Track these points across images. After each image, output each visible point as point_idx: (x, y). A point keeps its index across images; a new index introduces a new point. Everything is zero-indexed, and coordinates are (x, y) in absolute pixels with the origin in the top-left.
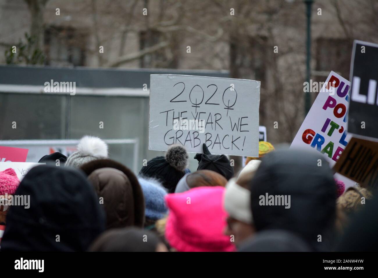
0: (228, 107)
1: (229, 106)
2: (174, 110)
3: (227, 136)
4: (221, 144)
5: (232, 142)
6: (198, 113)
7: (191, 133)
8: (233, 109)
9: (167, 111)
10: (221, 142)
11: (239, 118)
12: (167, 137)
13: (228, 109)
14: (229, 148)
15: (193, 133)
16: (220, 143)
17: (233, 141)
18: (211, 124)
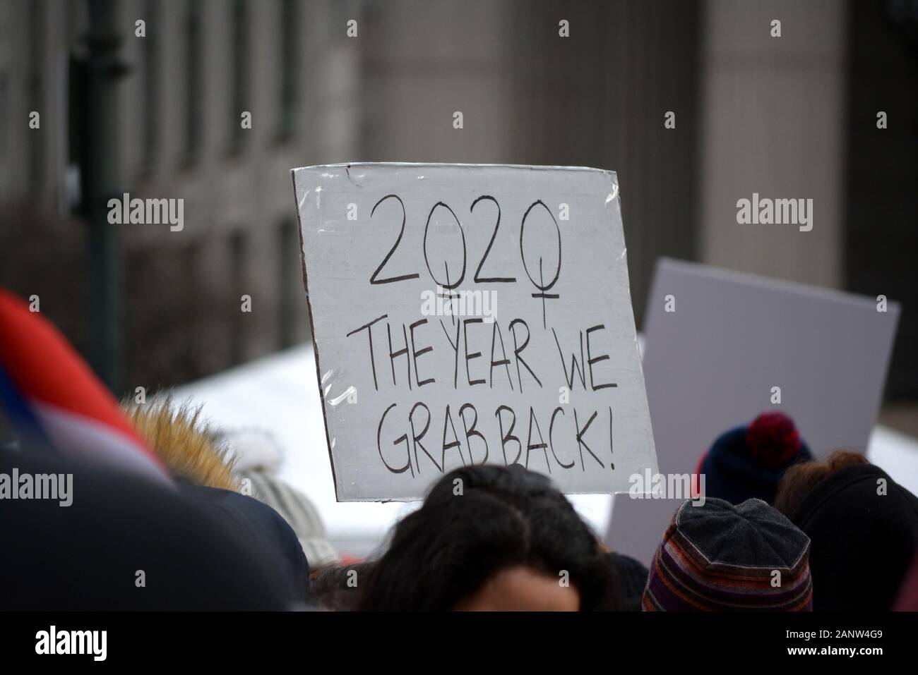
0: (543, 289)
1: (545, 285)
2: (386, 316)
3: (560, 412)
4: (548, 449)
5: (579, 439)
6: (459, 321)
7: (454, 412)
8: (557, 296)
9: (369, 326)
10: (546, 441)
11: (581, 334)
12: (388, 437)
13: (543, 296)
14: (573, 465)
15: (461, 412)
16: (544, 446)
17: (580, 431)
18: (504, 365)
